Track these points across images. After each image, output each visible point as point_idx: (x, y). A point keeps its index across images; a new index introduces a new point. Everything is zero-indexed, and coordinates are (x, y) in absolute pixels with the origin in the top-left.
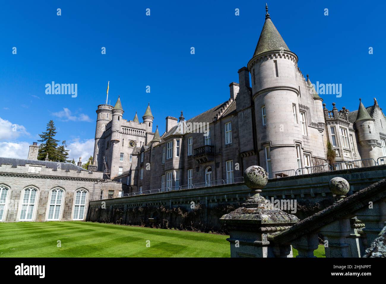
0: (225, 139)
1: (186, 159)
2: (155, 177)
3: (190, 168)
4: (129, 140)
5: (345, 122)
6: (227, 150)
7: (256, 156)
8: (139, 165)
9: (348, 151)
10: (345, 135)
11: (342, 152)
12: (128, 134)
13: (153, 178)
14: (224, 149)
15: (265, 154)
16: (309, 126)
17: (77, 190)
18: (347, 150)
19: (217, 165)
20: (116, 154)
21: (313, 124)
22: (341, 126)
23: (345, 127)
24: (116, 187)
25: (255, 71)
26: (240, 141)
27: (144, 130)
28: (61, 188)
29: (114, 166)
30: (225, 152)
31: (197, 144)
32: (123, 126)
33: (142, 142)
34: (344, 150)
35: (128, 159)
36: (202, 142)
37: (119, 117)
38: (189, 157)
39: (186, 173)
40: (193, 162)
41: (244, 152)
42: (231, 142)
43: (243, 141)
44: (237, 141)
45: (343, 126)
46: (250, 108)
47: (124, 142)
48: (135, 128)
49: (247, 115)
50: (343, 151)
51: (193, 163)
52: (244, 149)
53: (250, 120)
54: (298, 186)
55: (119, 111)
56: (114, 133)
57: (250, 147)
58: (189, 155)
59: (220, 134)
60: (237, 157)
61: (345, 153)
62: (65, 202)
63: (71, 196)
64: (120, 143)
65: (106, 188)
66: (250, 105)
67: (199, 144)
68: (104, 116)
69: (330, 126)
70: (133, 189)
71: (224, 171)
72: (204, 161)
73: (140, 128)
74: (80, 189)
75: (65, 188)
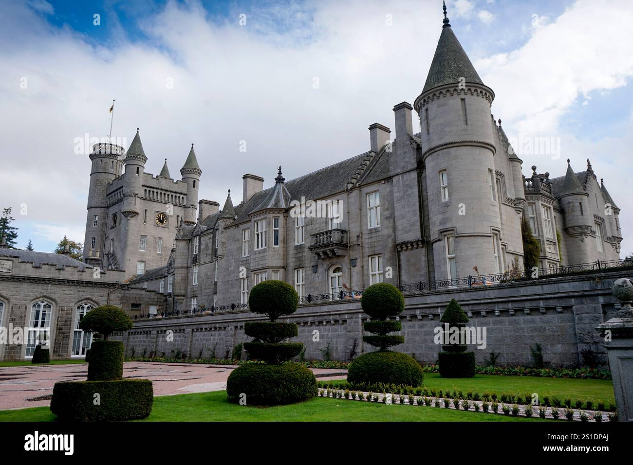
0: (367, 220)
1: (292, 252)
2: (228, 281)
3: (298, 268)
4: (157, 212)
5: (549, 197)
6: (371, 238)
7: (424, 249)
8: (189, 260)
9: (552, 243)
10: (548, 218)
11: (544, 244)
12: (154, 201)
13: (222, 282)
14: (365, 237)
15: (444, 247)
16: (503, 204)
17: (79, 304)
18: (550, 241)
19: (353, 262)
20: (132, 237)
21: (509, 200)
22: (543, 203)
23: (548, 205)
24: (144, 298)
25: (429, 112)
26: (397, 224)
27: (184, 194)
28: (48, 300)
29: (130, 260)
30: (367, 241)
31: (313, 226)
32: (145, 186)
33: (180, 216)
34: (547, 240)
35: (154, 246)
36: (323, 223)
37: (138, 168)
38: (299, 248)
39: (291, 275)
40: (305, 256)
41: (404, 243)
42: (379, 226)
43: (400, 224)
44: (391, 224)
45: (546, 204)
46: (416, 171)
47: (147, 215)
48: (168, 189)
49: (410, 181)
50: (546, 242)
51: (306, 258)
52: (402, 237)
53: (416, 190)
54: (521, 296)
55: (138, 157)
56: (128, 197)
57: (415, 234)
58: (296, 244)
59: (358, 210)
60: (389, 250)
61: (548, 246)
62: (57, 325)
63: (67, 314)
64: (140, 217)
65: (127, 300)
66: (416, 166)
67: (318, 225)
68: (105, 165)
69: (528, 203)
70: (177, 303)
71: (365, 272)
72: (330, 256)
73: (177, 191)
74: (84, 301)
75: (57, 300)
